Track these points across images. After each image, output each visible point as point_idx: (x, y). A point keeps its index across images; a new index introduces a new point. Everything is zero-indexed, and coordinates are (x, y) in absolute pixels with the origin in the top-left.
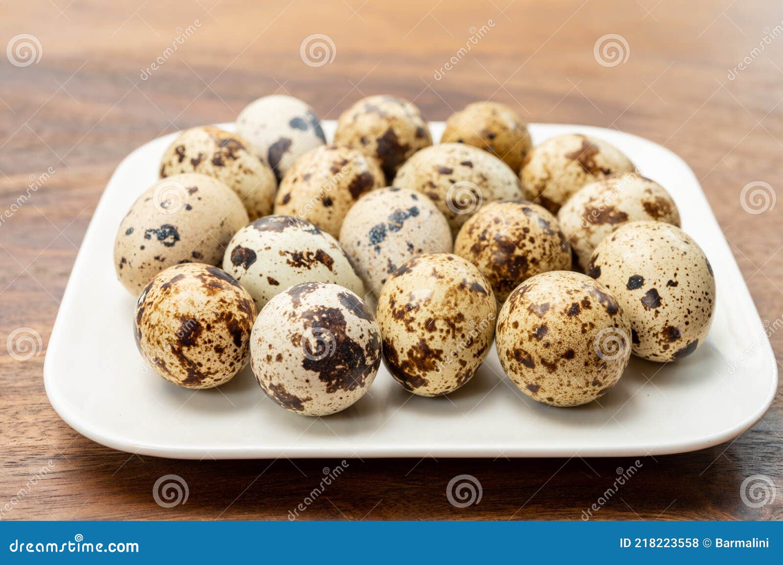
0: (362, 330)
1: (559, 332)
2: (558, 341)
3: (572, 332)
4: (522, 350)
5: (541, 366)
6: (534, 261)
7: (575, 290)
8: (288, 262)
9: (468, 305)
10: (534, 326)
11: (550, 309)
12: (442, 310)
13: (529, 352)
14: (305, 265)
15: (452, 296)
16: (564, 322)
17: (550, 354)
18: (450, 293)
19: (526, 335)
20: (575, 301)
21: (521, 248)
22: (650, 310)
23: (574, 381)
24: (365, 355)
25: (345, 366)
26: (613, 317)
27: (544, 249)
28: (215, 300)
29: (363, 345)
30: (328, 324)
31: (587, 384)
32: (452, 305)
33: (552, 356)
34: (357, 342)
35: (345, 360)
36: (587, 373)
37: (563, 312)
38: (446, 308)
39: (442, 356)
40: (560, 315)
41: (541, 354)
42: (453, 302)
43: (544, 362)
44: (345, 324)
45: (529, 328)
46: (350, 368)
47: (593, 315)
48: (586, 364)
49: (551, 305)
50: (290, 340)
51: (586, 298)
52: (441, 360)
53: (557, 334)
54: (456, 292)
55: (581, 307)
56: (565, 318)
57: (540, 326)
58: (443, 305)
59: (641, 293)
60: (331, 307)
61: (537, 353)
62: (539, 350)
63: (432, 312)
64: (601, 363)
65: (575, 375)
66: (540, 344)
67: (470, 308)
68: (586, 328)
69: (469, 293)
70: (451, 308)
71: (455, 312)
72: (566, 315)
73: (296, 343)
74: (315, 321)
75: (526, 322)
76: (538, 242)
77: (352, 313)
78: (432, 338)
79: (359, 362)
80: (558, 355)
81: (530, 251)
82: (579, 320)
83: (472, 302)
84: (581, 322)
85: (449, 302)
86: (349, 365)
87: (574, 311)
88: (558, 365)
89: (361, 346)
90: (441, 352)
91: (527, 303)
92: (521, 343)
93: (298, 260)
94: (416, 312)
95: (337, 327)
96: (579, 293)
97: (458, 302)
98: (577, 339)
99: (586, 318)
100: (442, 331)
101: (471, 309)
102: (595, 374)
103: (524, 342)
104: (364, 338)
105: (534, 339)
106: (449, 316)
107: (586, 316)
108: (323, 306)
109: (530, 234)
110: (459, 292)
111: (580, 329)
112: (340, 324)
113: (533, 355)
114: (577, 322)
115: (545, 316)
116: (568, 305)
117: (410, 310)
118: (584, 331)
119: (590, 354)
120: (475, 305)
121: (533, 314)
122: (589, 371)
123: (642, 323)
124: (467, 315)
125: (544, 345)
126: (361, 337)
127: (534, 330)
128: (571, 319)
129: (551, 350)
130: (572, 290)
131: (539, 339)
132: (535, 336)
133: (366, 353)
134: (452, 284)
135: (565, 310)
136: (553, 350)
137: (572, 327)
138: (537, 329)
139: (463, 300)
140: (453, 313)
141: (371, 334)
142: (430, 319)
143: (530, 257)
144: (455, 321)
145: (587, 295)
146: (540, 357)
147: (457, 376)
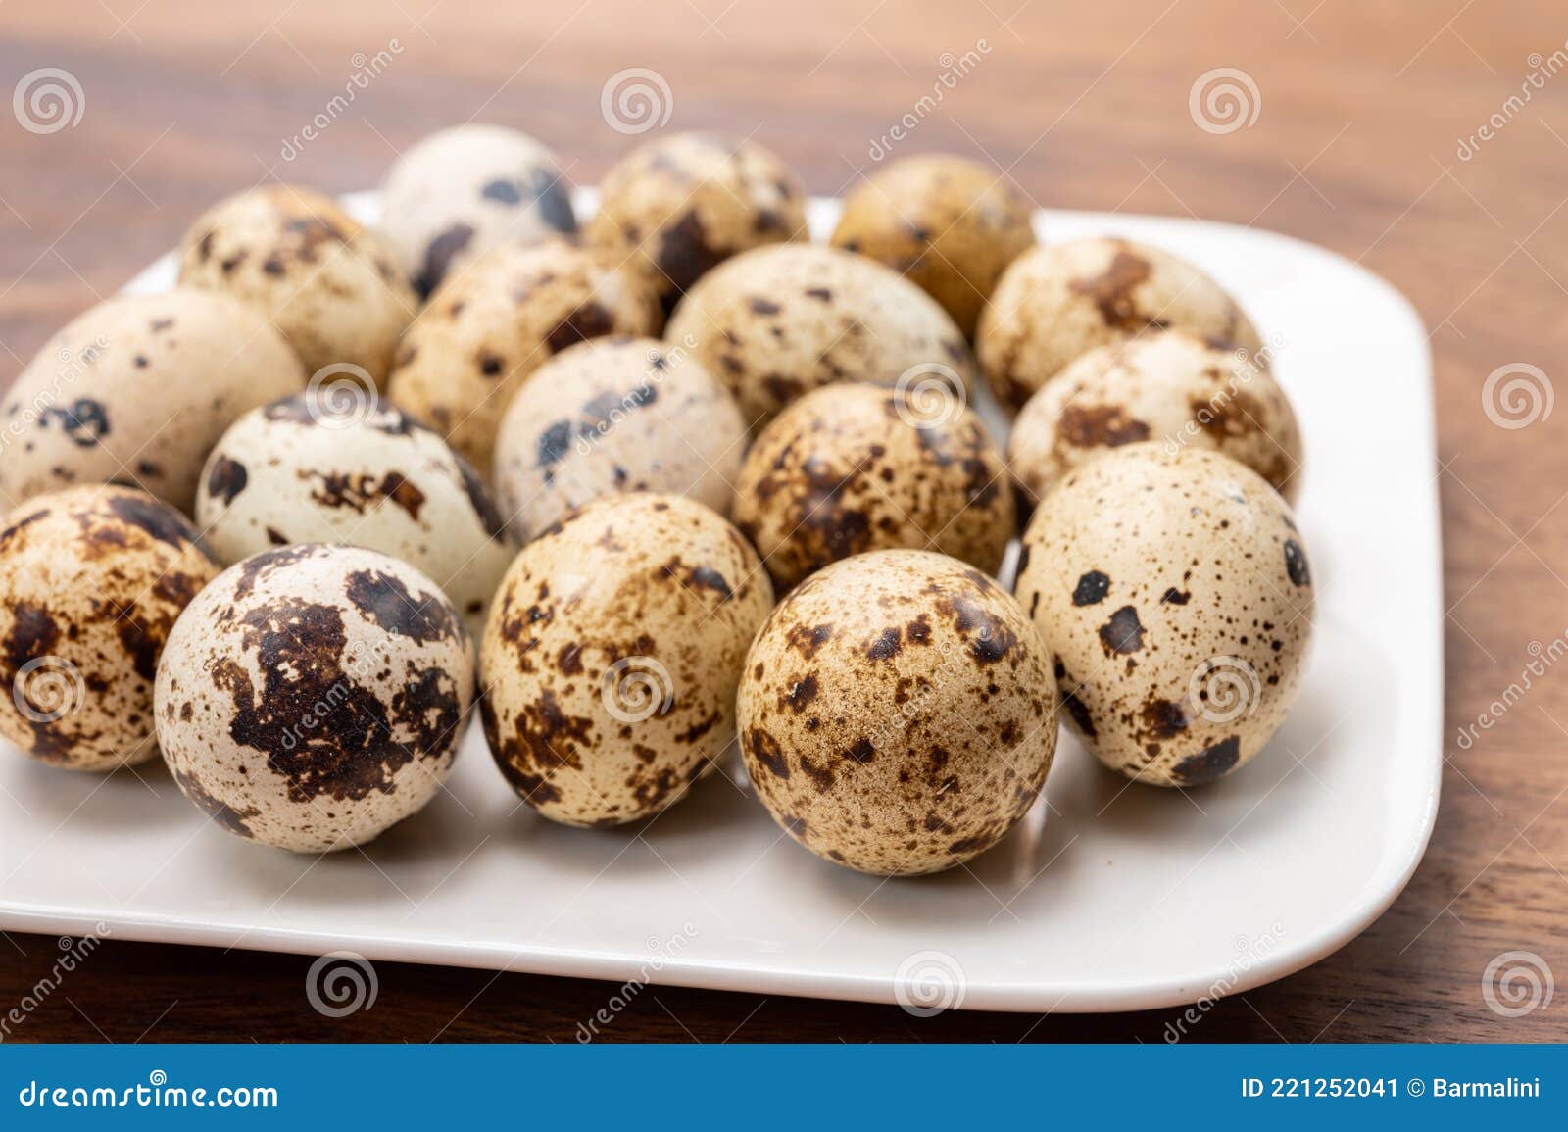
0: (387, 659)
1: (841, 695)
2: (838, 716)
3: (871, 697)
4: (764, 732)
5: (802, 774)
6: (887, 524)
7: (903, 598)
8: (314, 495)
9: (671, 617)
10: (792, 677)
11: (832, 640)
12: (603, 625)
13: (777, 738)
14: (351, 504)
15: (633, 593)
16: (857, 673)
17: (818, 746)
18: (631, 587)
19: (773, 697)
20: (893, 624)
21: (857, 492)
22: (1115, 657)
23: (876, 816)
24: (390, 719)
25: (332, 741)
26: (988, 667)
27: (916, 497)
28: (98, 571)
29: (384, 694)
30: (299, 640)
31: (912, 824)
32: (630, 614)
33: (823, 754)
34: (367, 687)
35: (331, 727)
36: (907, 799)
37: (858, 647)
38: (614, 621)
39: (591, 734)
40: (851, 654)
41: (801, 745)
42: (633, 607)
43: (806, 764)
44: (343, 642)
45: (782, 682)
46: (343, 747)
47: (932, 659)
48: (904, 777)
49: (836, 630)
50: (209, 672)
51: (923, 618)
52: (586, 743)
53: (837, 700)
54: (645, 587)
55: (903, 638)
56: (859, 663)
57: (803, 678)
58: (608, 614)
59: (1100, 614)
60: (318, 602)
61: (792, 743)
62: (796, 738)
63: (579, 630)
64: (944, 778)
65: (876, 801)
66: (801, 721)
67: (674, 625)
68: (906, 691)
69: (679, 589)
70: (624, 623)
71: (634, 632)
72: (863, 655)
73: (221, 680)
74: (271, 633)
75: (778, 667)
76: (902, 480)
77: (368, 620)
78: (570, 690)
79: (370, 734)
80: (836, 752)
81: (877, 501)
82: (895, 669)
83: (682, 612)
84: (897, 674)
85: (622, 608)
86: (341, 739)
87: (888, 648)
88: (838, 775)
89: (379, 696)
90: (587, 723)
91: (791, 621)
92: (764, 716)
93: (337, 492)
94: (545, 626)
95: (320, 650)
96: (908, 606)
97: (645, 610)
98: (882, 716)
99: (910, 669)
100: (594, 674)
101: (677, 629)
102: (929, 804)
103: (769, 714)
104: (389, 678)
105: (788, 709)
106: (618, 641)
107: (910, 662)
108: (299, 600)
109: (887, 461)
110: (653, 586)
111: (892, 691)
112: (330, 644)
113: (785, 745)
114: (888, 674)
115: (818, 655)
116: (873, 632)
117: (533, 620)
118: (901, 698)
119: (912, 753)
120: (689, 618)
121: (795, 647)
122: (911, 795)
123: (1099, 687)
124: (664, 641)
125: (808, 723)
126: (381, 677)
127: (790, 686)
128: (873, 665)
129: (821, 738)
130: (893, 597)
131: (798, 710)
132: (792, 701)
133: (391, 715)
134: (639, 567)
135: (865, 644)
136: (825, 738)
137: (873, 686)
138: (795, 686)
139: (659, 604)
140: (629, 635)
141: (416, 671)
142: (571, 646)
143: (877, 515)
144: (631, 654)
145: (927, 612)
146: (798, 751)
147: (630, 783)
